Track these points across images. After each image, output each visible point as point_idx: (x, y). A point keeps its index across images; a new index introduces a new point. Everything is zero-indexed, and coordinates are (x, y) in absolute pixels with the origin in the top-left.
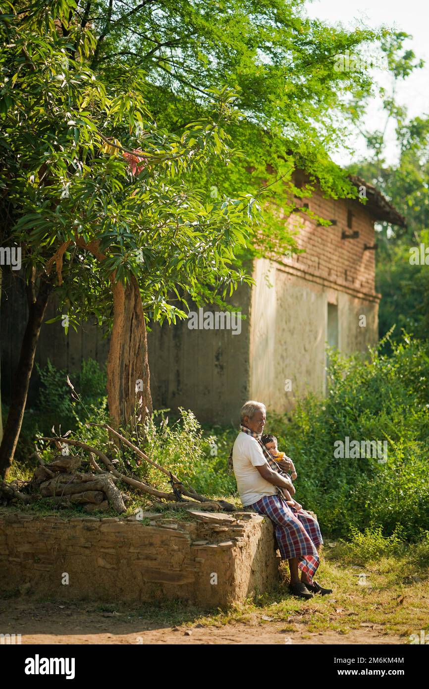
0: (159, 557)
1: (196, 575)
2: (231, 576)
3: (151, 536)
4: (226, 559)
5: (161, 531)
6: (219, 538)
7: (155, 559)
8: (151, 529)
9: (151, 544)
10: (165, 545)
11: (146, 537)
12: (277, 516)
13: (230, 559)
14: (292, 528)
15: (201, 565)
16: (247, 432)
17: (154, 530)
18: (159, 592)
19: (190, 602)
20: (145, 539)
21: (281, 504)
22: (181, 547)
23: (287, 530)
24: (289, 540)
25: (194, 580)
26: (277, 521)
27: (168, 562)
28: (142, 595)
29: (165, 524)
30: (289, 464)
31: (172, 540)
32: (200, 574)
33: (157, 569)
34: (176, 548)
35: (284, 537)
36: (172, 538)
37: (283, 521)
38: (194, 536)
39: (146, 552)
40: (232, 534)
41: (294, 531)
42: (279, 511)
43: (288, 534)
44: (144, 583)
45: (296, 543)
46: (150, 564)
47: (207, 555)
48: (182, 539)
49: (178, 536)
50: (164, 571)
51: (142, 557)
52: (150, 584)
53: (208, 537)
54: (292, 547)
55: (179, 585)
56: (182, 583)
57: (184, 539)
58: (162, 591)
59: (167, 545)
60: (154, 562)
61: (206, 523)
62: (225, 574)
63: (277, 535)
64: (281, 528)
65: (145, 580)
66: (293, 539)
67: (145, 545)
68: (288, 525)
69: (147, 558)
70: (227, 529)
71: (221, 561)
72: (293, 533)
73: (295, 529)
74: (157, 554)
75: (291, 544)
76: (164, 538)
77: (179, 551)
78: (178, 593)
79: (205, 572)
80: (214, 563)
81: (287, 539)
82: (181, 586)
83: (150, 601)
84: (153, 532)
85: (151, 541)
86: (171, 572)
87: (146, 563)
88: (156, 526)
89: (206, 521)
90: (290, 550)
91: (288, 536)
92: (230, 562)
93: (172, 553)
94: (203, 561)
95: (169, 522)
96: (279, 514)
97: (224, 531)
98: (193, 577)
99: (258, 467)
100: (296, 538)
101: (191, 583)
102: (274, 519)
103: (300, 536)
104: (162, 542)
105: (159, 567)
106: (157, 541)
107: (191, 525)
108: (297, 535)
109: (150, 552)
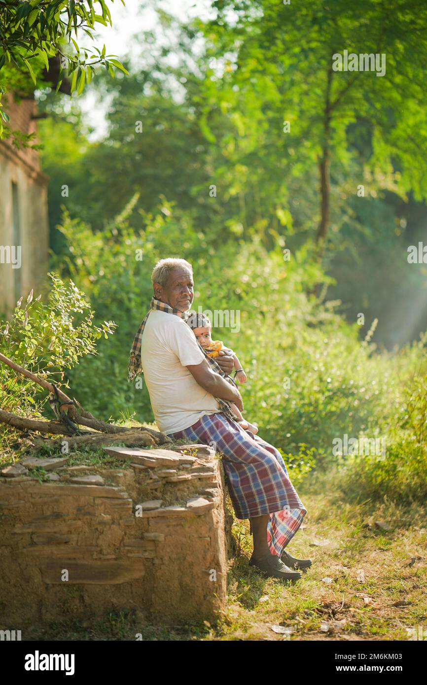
0: (74, 537)
1: (149, 564)
2: (213, 561)
3: (57, 501)
4: (204, 531)
5: (73, 489)
6: (179, 494)
7: (66, 543)
8: (54, 488)
9: (57, 516)
10: (85, 515)
11: (45, 503)
12: (232, 447)
13: (210, 529)
14: (262, 465)
15: (156, 546)
16: (166, 310)
17: (62, 489)
18: (77, 601)
19: (140, 615)
20: (45, 507)
21: (234, 426)
22: (116, 516)
23: (251, 469)
24: (257, 485)
25: (143, 574)
26: (232, 456)
27: (91, 545)
28: (44, 611)
29: (77, 476)
30: (230, 361)
31: (98, 505)
32: (157, 561)
33: (69, 559)
34: (107, 517)
35: (245, 481)
36: (98, 501)
37: (244, 456)
38: (134, 494)
39: (48, 530)
40: (198, 484)
41: (265, 470)
42: (236, 438)
43: (254, 475)
44: (46, 588)
45: (269, 489)
46: (56, 552)
47: (168, 526)
48: (116, 502)
49: (110, 495)
50: (86, 562)
51: (41, 539)
52: (57, 588)
53: (159, 494)
54: (261, 497)
55: (114, 585)
56: (120, 581)
57: (120, 501)
58: (82, 598)
59: (89, 513)
60: (62, 547)
61: (152, 468)
62: (204, 558)
63: (231, 479)
64: (238, 466)
65: (48, 582)
66: (263, 483)
67: (45, 518)
68: (254, 461)
69: (52, 540)
70: (188, 476)
71: (196, 536)
72: (263, 474)
73: (267, 466)
74: (70, 532)
75: (259, 492)
76: (82, 500)
77: (113, 523)
78: (114, 600)
79: (166, 558)
80: (184, 540)
81: (252, 484)
82: (118, 587)
83: (61, 619)
84: (59, 492)
85: (56, 510)
86: (99, 563)
87: (47, 550)
88: (60, 481)
89: (152, 465)
90: (258, 501)
91: (255, 479)
92: (211, 534)
93: (100, 528)
94: (162, 537)
95: (84, 472)
96: (236, 443)
97: (185, 481)
98: (142, 568)
99: (190, 368)
100: (269, 481)
101: (137, 580)
102: (227, 452)
103: (275, 478)
104: (79, 509)
105: (74, 556)
106: (68, 507)
107: (125, 474)
108: (271, 476)
109: (56, 530)
